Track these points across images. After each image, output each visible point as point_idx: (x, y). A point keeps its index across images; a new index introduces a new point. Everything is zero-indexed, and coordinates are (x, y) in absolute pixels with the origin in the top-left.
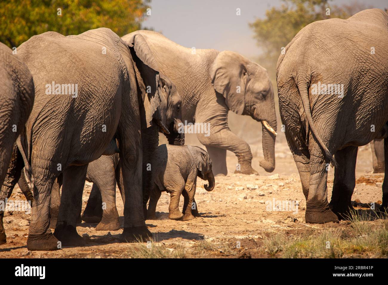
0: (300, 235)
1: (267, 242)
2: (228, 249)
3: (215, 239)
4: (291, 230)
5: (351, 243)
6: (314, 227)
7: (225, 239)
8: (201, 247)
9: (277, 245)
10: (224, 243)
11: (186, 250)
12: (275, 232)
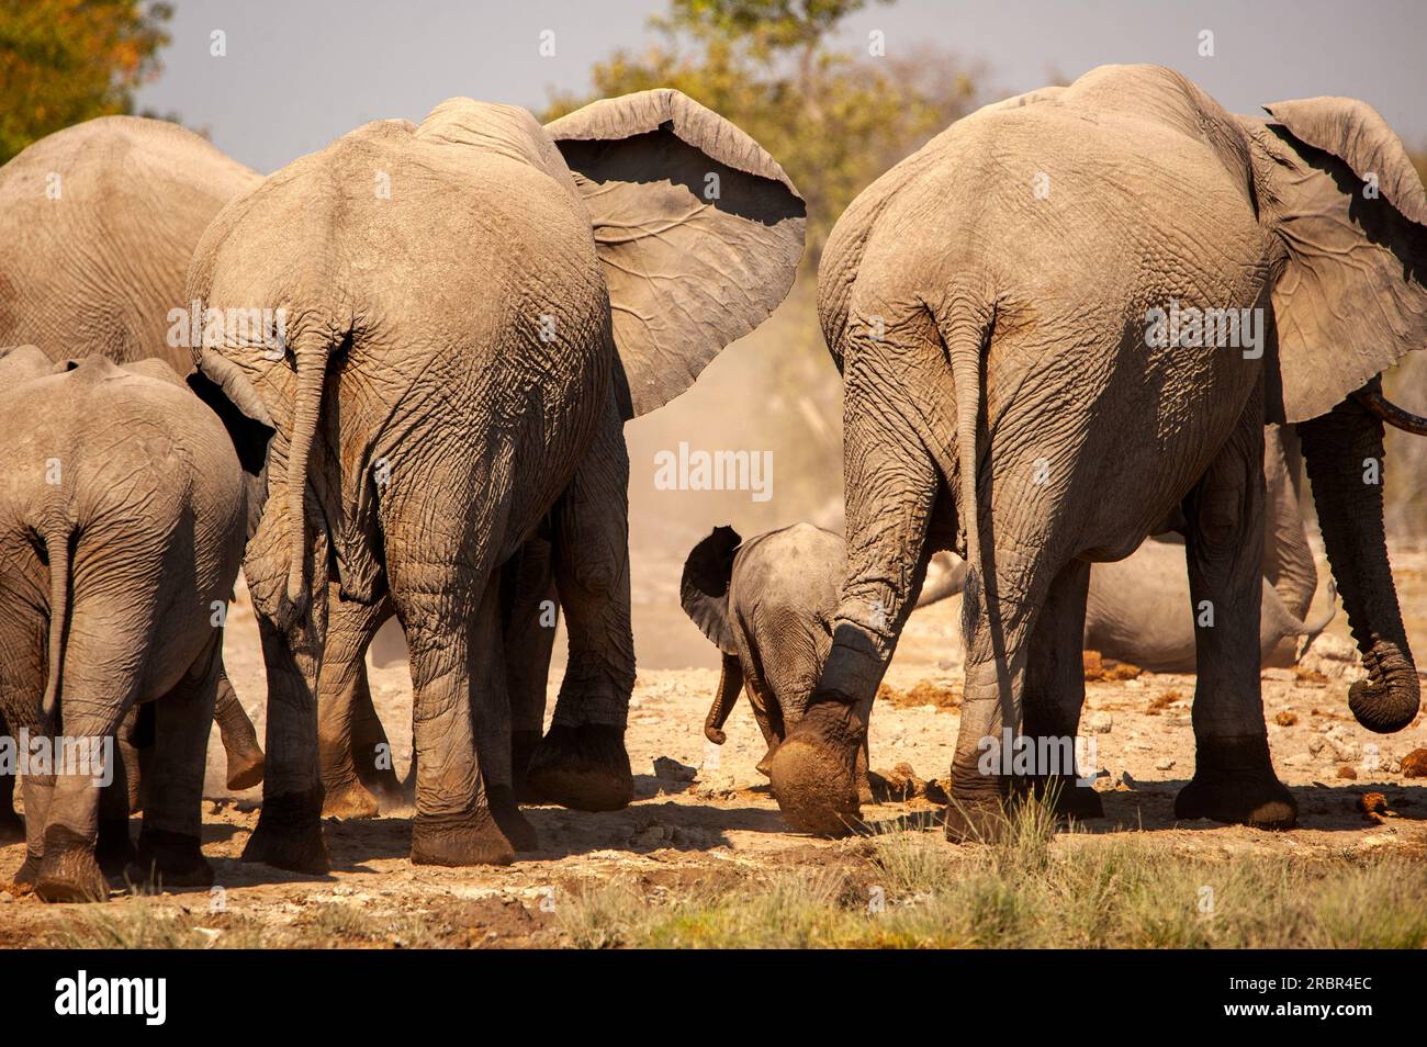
0: (692, 889)
1: (568, 913)
2: (423, 936)
3: (378, 898)
4: (659, 872)
5: (872, 922)
6: (745, 862)
7: (416, 899)
8: (323, 926)
9: (606, 924)
10: (410, 914)
11: (268, 935)
12: (599, 876)
